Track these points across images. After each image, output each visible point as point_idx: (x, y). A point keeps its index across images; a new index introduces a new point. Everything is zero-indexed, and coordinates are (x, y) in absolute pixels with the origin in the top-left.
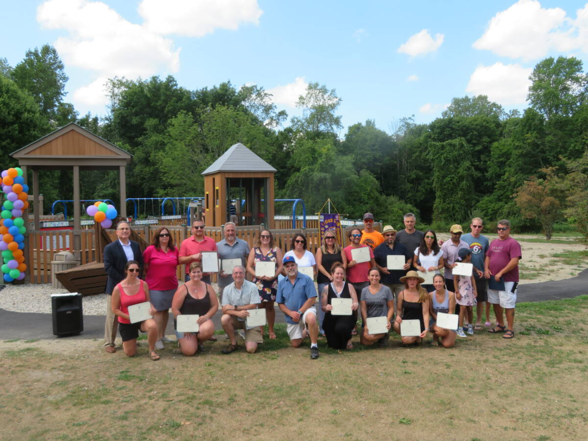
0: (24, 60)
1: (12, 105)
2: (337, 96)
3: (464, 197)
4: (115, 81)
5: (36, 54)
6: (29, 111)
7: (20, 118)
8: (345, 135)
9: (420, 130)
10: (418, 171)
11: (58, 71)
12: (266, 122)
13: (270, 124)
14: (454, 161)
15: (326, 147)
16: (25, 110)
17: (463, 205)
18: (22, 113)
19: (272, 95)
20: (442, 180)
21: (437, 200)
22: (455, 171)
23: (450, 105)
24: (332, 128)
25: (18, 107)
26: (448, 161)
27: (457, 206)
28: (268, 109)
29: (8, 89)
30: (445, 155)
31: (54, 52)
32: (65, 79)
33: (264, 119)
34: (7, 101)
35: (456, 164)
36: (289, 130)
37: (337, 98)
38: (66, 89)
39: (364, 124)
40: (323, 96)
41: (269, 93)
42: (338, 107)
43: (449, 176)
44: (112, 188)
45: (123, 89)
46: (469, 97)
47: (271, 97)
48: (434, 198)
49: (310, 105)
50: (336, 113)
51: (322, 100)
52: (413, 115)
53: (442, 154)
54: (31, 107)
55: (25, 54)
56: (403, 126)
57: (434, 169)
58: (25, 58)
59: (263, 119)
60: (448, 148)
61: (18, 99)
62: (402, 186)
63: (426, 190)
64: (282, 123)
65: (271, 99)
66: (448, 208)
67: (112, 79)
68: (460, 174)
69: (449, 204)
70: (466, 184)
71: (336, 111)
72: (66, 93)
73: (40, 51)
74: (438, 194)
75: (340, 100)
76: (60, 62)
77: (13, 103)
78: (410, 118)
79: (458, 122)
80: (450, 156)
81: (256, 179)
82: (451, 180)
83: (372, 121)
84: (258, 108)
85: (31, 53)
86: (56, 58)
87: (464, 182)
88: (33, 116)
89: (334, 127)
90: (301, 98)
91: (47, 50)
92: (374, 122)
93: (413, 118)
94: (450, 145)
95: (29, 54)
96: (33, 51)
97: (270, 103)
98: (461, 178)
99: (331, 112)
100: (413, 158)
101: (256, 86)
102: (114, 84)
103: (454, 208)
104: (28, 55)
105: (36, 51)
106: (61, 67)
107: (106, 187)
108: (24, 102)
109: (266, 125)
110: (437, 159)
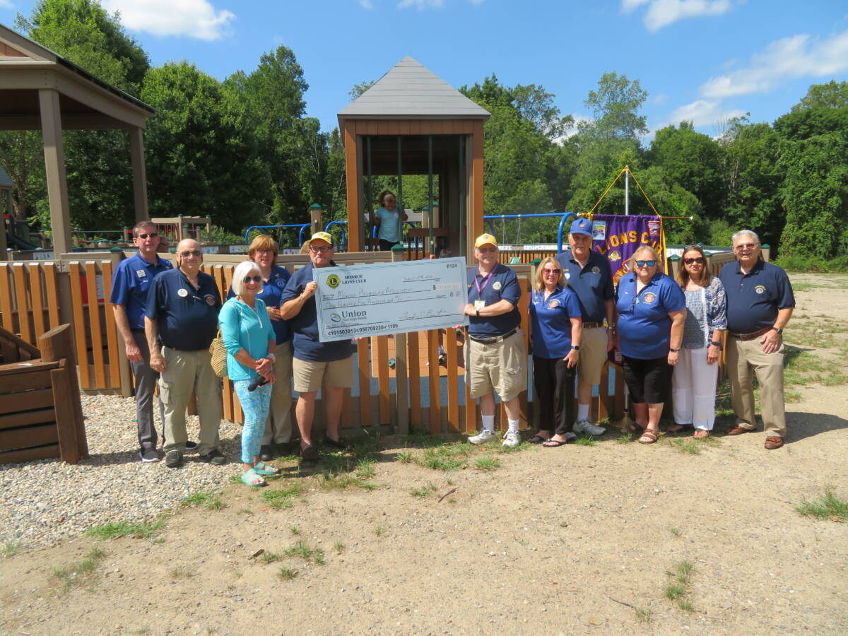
0: (259, 66)
2: (641, 88)
3: (832, 219)
5: (271, 59)
8: (652, 142)
9: (759, 130)
10: (755, 188)
11: (296, 78)
12: (547, 131)
13: (552, 133)
14: (820, 168)
15: (625, 152)
17: (830, 233)
19: (554, 96)
20: (798, 197)
21: (788, 227)
22: (821, 182)
23: (805, 96)
24: (633, 133)
26: (810, 167)
27: (820, 235)
28: (548, 115)
30: (805, 159)
31: (292, 54)
33: (544, 127)
35: (822, 172)
36: (575, 139)
37: (640, 92)
39: (677, 127)
40: (621, 90)
41: (550, 94)
42: (643, 104)
43: (811, 190)
46: (837, 82)
47: (552, 98)
48: (783, 223)
49: (603, 105)
50: (639, 112)
51: (621, 96)
52: (748, 114)
53: (800, 157)
55: (260, 59)
56: (732, 129)
57: (787, 180)
58: (260, 64)
59: (542, 127)
60: (811, 147)
62: (730, 208)
63: (765, 214)
64: (567, 131)
65: (552, 102)
66: (806, 237)
68: (828, 187)
69: (806, 231)
70: (837, 201)
71: (638, 108)
73: (275, 54)
74: (789, 216)
75: (645, 94)
76: (299, 67)
78: (743, 118)
79: (821, 116)
80: (814, 161)
81: (437, 138)
82: (813, 196)
83: (689, 123)
84: (537, 114)
85: (266, 57)
86: (293, 61)
87: (835, 198)
89: (636, 131)
90: (592, 95)
91: (283, 52)
92: (691, 125)
93: (747, 117)
94: (815, 143)
95: (265, 59)
96: (268, 55)
97: (552, 107)
98: (831, 193)
99: (632, 111)
100: (748, 170)
101: (533, 86)
103: (814, 237)
104: (263, 60)
105: (272, 55)
106: (300, 73)
109: (547, 135)
110: (792, 165)
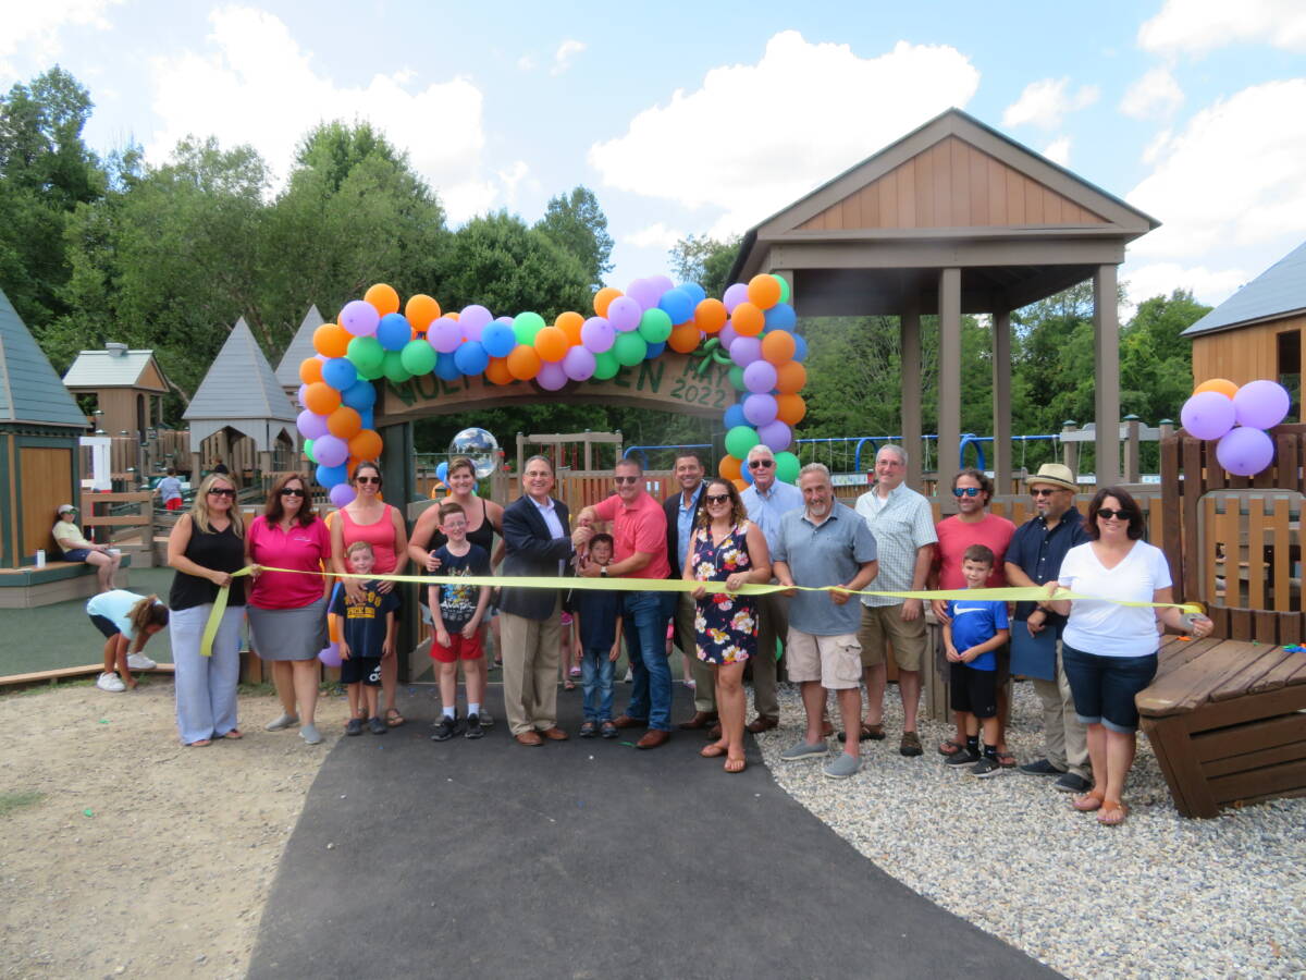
0: (546, 215)
1: (545, 273)
4: (690, 244)
5: (563, 204)
6: (572, 283)
7: (558, 297)
11: (597, 232)
16: (566, 282)
18: (560, 288)
25: (554, 275)
29: (538, 244)
31: (592, 197)
32: (609, 244)
34: (536, 265)
38: (612, 260)
44: (693, 430)
45: (702, 257)
54: (575, 276)
55: (547, 205)
58: (548, 212)
61: (554, 261)
67: (684, 240)
72: (612, 268)
73: (569, 199)
76: (601, 216)
77: (546, 270)
85: (556, 203)
86: (594, 208)
88: (579, 292)
91: (581, 196)
95: (553, 205)
96: (559, 199)
102: (687, 247)
104: (551, 207)
105: (564, 199)
106: (602, 224)
107: (683, 429)
108: (563, 267)
